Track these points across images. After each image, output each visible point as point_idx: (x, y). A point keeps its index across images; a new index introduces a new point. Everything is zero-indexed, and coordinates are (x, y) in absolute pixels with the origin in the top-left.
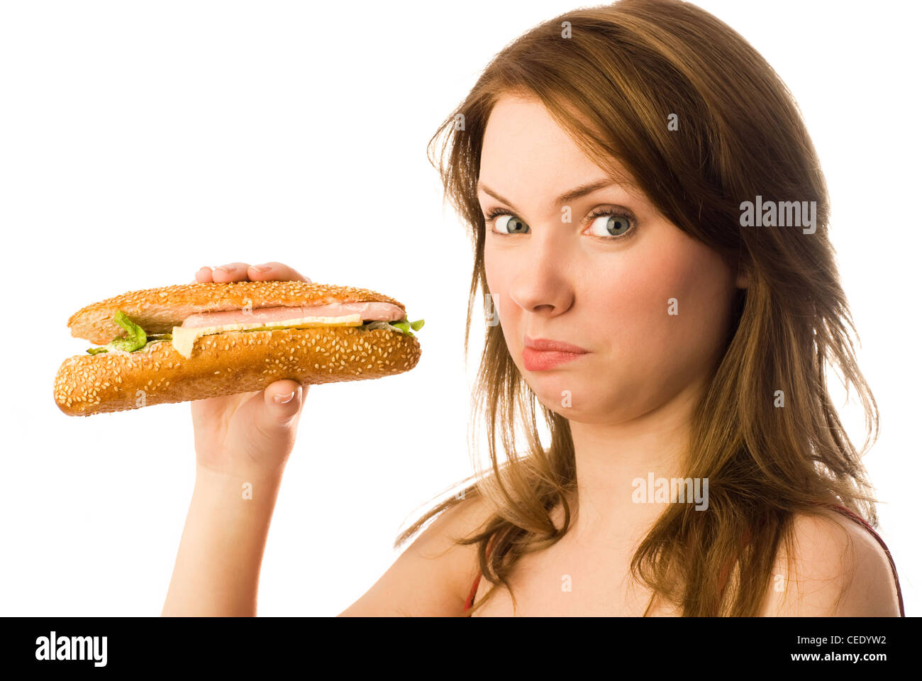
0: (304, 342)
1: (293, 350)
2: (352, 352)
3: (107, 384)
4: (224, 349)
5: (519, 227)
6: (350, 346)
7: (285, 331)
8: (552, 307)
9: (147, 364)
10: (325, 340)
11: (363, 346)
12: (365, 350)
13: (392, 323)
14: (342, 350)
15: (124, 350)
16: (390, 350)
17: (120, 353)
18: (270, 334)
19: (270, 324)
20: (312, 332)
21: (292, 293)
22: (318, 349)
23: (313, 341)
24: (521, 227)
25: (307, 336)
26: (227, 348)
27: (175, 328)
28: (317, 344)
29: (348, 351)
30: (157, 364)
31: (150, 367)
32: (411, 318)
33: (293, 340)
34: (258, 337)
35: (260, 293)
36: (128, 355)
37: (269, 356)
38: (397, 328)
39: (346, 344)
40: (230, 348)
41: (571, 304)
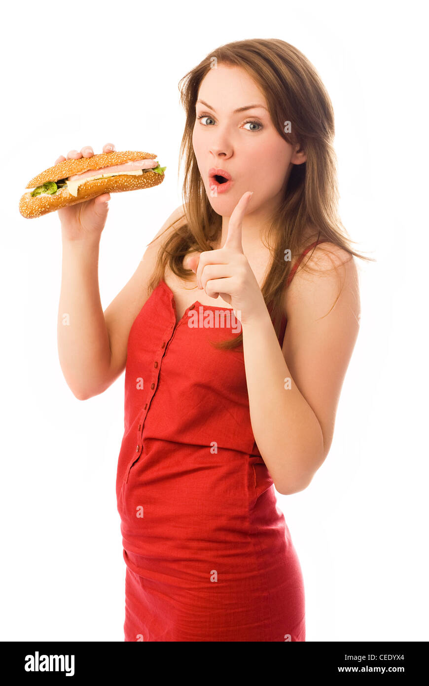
0: (120, 182)
1: (116, 185)
2: (139, 183)
3: (44, 209)
4: (88, 189)
5: (211, 122)
6: (138, 181)
7: (112, 178)
8: (225, 154)
9: (59, 199)
10: (128, 180)
11: (143, 180)
12: (144, 182)
13: (153, 169)
14: (135, 183)
15: (48, 194)
16: (154, 180)
17: (47, 195)
18: (106, 180)
19: (105, 176)
20: (123, 177)
21: (113, 161)
22: (125, 184)
23: (124, 181)
24: (212, 121)
25: (121, 179)
26: (89, 188)
27: (67, 182)
28: (125, 182)
29: (137, 183)
30: (62, 199)
31: (60, 200)
32: (162, 166)
33: (116, 181)
34: (102, 182)
35: (101, 163)
36: (50, 196)
37: (106, 188)
38: (156, 171)
39: (136, 181)
40: (91, 188)
41: (233, 155)
